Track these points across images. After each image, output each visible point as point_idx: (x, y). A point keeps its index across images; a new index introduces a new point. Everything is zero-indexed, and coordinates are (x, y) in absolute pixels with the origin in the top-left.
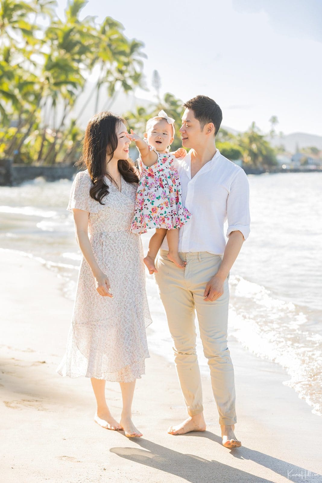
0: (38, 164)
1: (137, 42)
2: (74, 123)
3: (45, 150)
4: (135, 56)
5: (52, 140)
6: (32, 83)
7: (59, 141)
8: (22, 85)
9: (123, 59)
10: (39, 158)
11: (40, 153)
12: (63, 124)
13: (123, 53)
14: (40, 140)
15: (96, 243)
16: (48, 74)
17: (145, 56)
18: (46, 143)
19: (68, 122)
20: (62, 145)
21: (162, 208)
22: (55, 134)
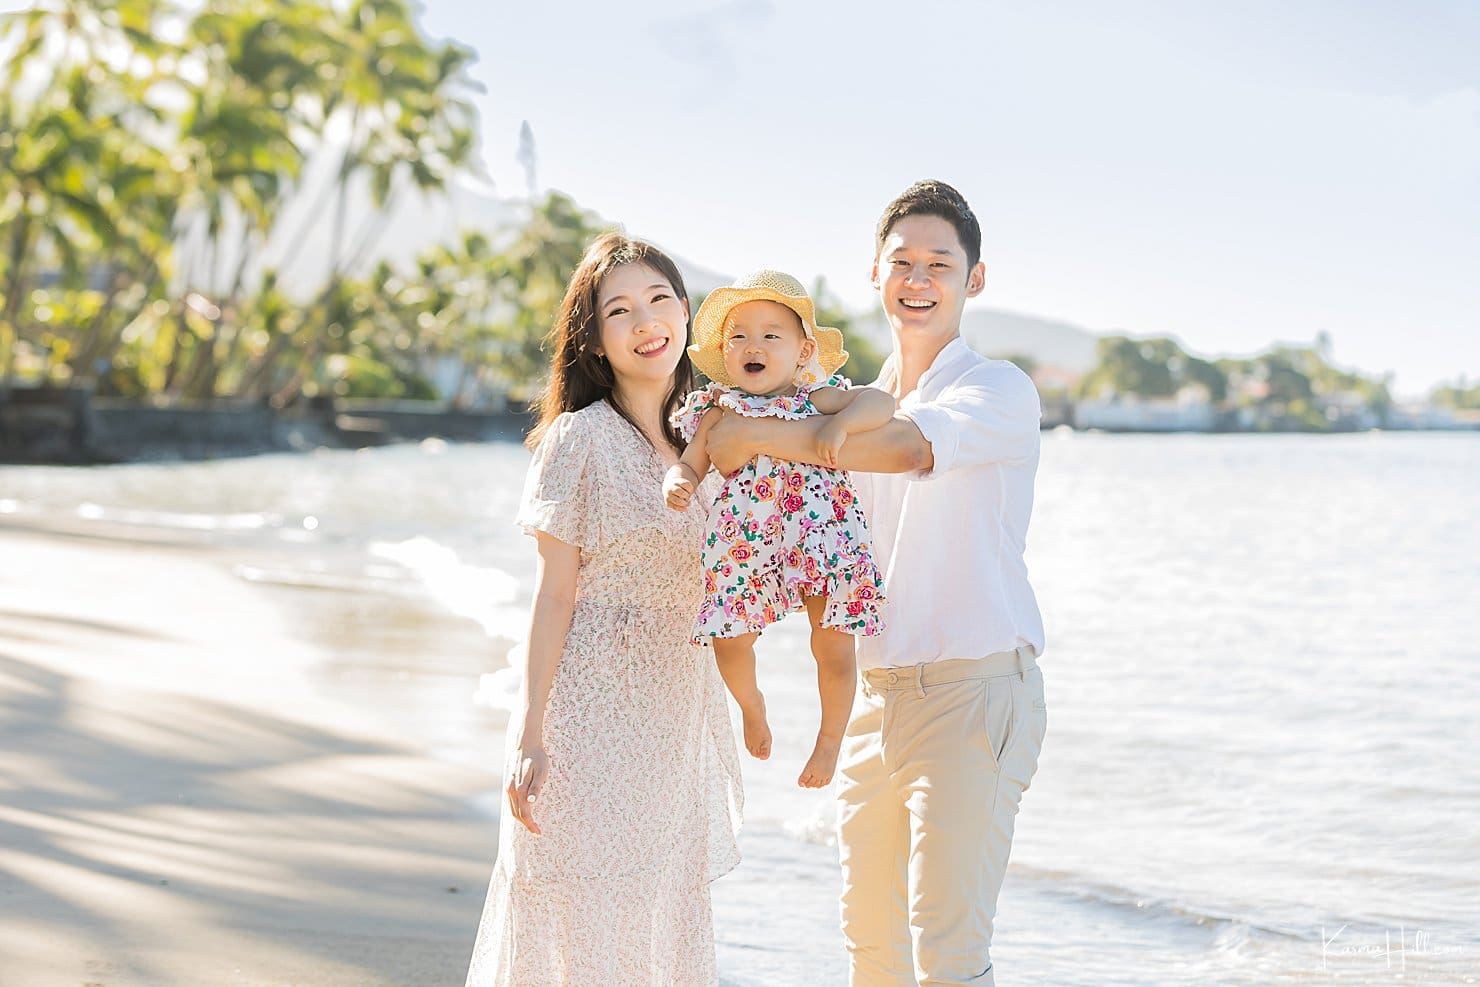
0: (162, 401)
1: (457, 48)
2: (270, 281)
3: (187, 361)
4: (452, 89)
5: (204, 330)
6: (150, 173)
7: (226, 334)
8: (124, 178)
9: (415, 98)
10: (169, 385)
11: (172, 369)
12: (238, 284)
13: (416, 83)
14: (170, 330)
15: (597, 634)
16: (197, 147)
17: (481, 88)
18: (188, 342)
19: (253, 281)
20: (235, 345)
21: (728, 571)
22: (216, 313)
